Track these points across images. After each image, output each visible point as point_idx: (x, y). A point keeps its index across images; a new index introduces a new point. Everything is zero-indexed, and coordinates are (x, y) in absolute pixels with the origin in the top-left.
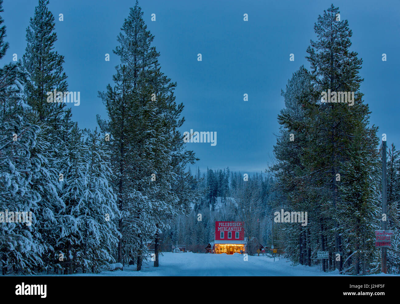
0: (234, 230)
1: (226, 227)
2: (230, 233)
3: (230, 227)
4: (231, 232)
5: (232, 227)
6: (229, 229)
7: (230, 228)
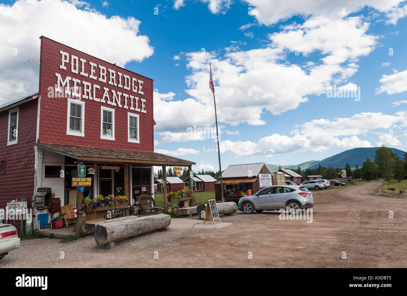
0: (123, 103)
1: (93, 82)
2: (108, 115)
3: (111, 87)
4: (113, 110)
5: (117, 89)
6: (106, 94)
7: (111, 94)
